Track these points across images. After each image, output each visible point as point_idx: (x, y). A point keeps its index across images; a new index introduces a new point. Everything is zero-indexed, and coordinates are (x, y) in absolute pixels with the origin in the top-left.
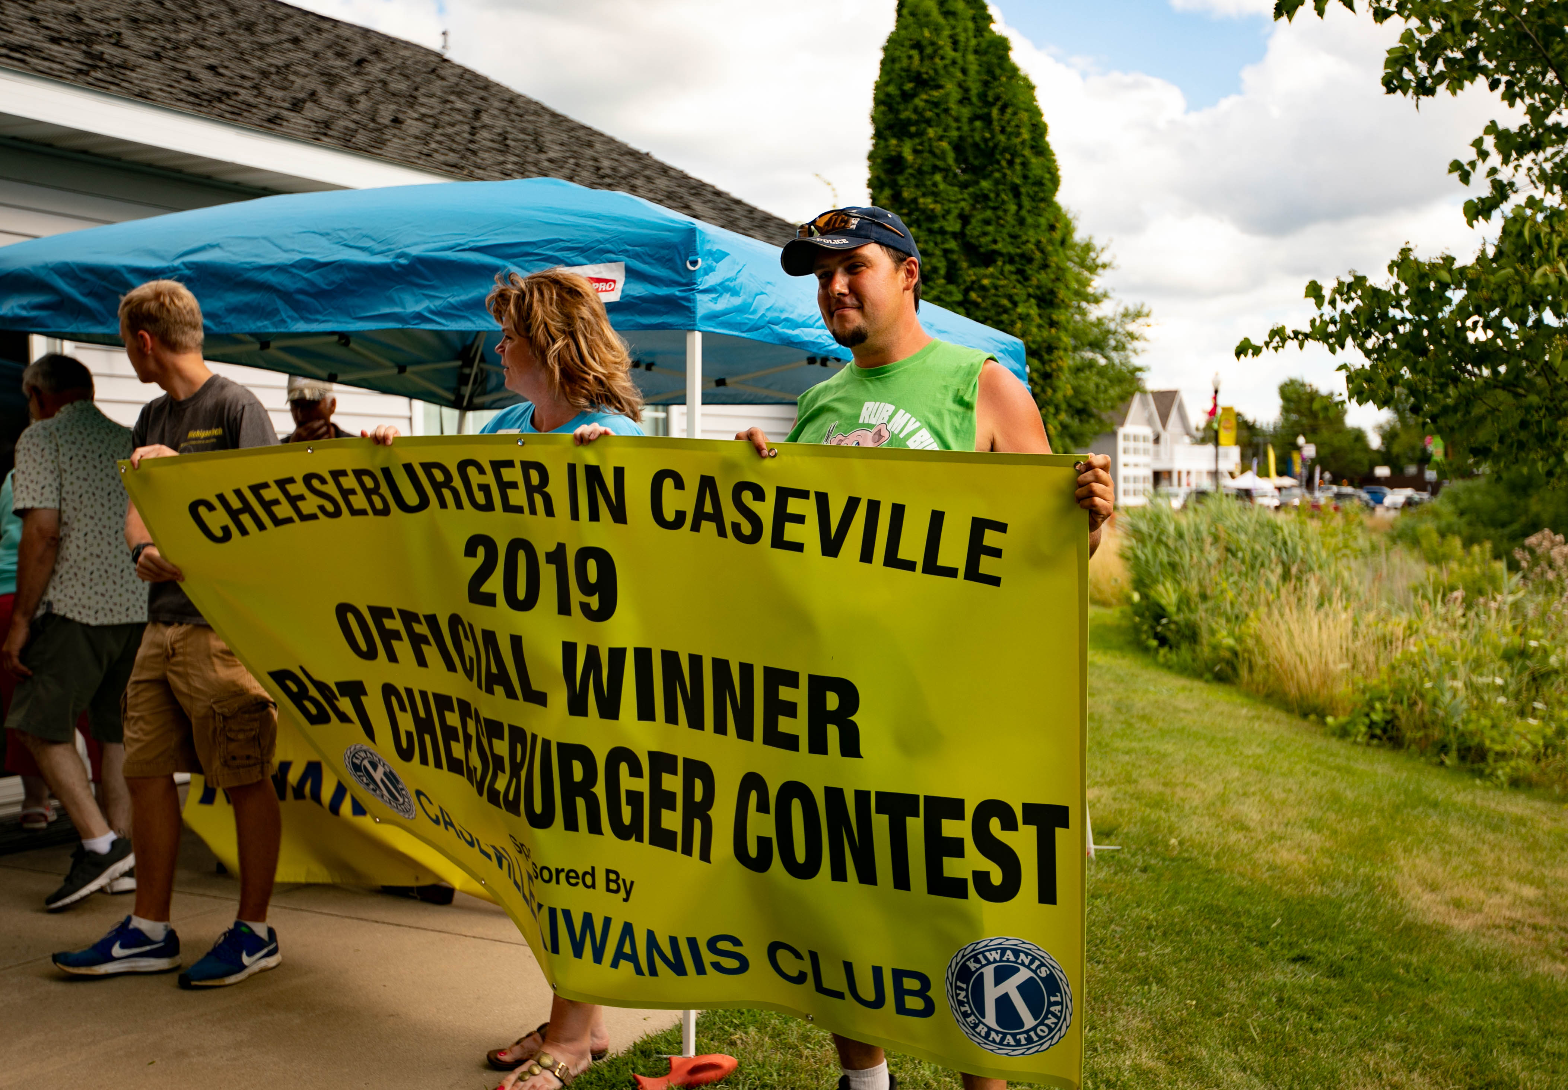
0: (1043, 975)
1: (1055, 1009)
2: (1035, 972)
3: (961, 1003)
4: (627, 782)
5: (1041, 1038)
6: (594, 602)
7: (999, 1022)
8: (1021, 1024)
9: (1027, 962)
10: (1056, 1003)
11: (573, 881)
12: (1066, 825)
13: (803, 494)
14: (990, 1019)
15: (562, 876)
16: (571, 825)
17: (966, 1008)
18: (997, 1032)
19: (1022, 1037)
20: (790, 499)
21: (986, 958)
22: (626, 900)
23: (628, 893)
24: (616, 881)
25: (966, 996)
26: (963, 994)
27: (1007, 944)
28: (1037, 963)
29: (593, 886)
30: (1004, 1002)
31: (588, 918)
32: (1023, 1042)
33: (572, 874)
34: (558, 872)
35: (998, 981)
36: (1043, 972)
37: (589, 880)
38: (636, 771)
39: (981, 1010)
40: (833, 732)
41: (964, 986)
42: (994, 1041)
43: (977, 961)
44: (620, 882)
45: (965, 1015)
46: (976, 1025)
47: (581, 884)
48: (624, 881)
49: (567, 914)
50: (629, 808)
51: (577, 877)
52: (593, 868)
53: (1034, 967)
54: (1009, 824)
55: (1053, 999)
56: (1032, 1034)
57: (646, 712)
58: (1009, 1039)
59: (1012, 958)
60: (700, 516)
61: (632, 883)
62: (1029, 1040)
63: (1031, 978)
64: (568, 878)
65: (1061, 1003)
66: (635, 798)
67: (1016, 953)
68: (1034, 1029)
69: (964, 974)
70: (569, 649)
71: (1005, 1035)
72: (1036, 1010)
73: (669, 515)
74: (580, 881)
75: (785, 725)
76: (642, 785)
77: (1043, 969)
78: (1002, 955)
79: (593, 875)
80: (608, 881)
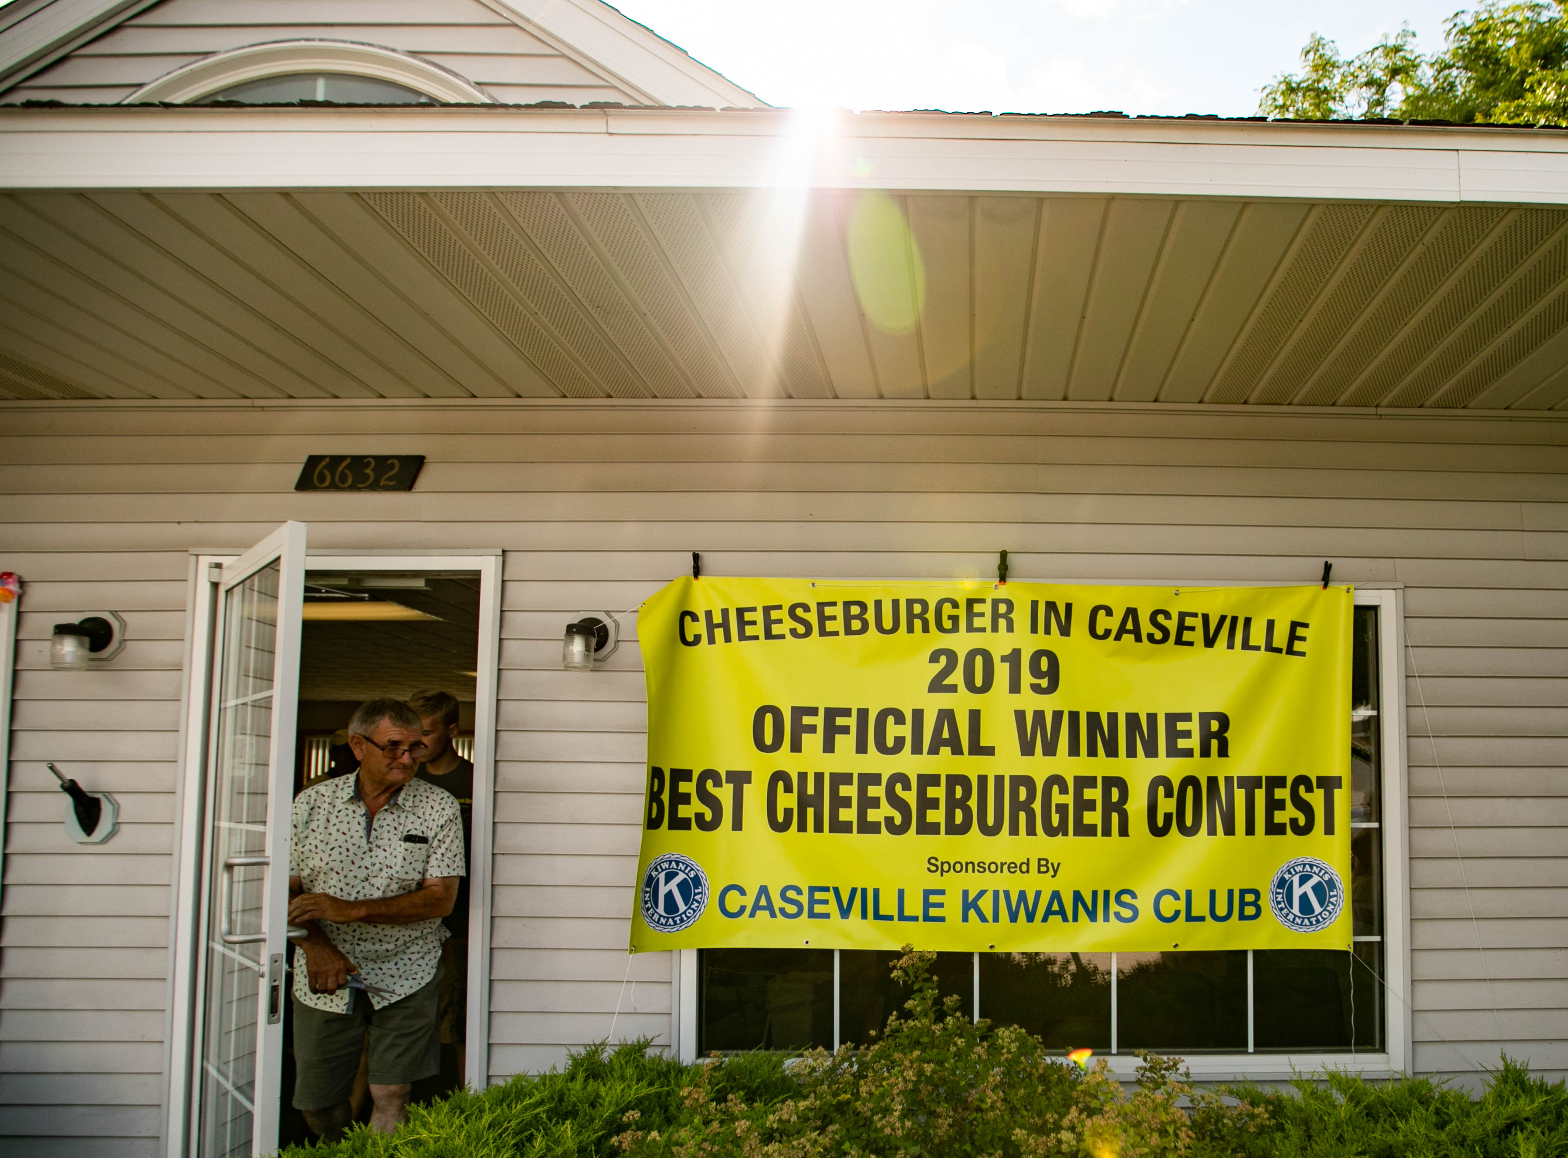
0: (1326, 879)
1: (1333, 900)
2: (1321, 877)
3: (1279, 903)
4: (1057, 798)
5: (1324, 919)
6: (1044, 683)
7: (1301, 911)
8: (1313, 911)
9: (1317, 872)
10: (1334, 896)
11: (1012, 870)
12: (1340, 787)
13: (1195, 615)
14: (1296, 910)
15: (1005, 867)
16: (1014, 831)
17: (1282, 905)
18: (1299, 917)
19: (1313, 920)
20: (1187, 618)
21: (1295, 870)
22: (1053, 876)
23: (1056, 872)
24: (1046, 865)
25: (1283, 898)
26: (1281, 896)
27: (1307, 861)
28: (1323, 872)
29: (1028, 871)
30: (1304, 898)
31: (1022, 895)
32: (1314, 923)
33: (1012, 865)
34: (1002, 864)
35: (1301, 884)
36: (1326, 877)
37: (1024, 868)
38: (1064, 790)
39: (1291, 904)
40: (1214, 743)
41: (1281, 891)
42: (1297, 924)
43: (1290, 873)
44: (1049, 865)
45: (1281, 909)
46: (1287, 915)
47: (1018, 871)
48: (1052, 864)
49: (1007, 894)
50: (1058, 815)
51: (1016, 867)
52: (1028, 860)
53: (1321, 874)
54: (1309, 789)
55: (1332, 894)
56: (1319, 917)
57: (1074, 750)
58: (1306, 922)
59: (1309, 870)
60: (1122, 630)
61: (1059, 864)
62: (1318, 921)
63: (1320, 882)
64: (1009, 868)
65: (1336, 896)
66: (1062, 809)
67: (1311, 866)
68: (1320, 914)
69: (1282, 883)
70: (1020, 716)
71: (1303, 919)
72: (1322, 902)
73: (1100, 631)
74: (1018, 869)
75: (1182, 743)
76: (1068, 799)
77: (1326, 875)
78: (1304, 867)
79: (1028, 864)
80: (1039, 866)
